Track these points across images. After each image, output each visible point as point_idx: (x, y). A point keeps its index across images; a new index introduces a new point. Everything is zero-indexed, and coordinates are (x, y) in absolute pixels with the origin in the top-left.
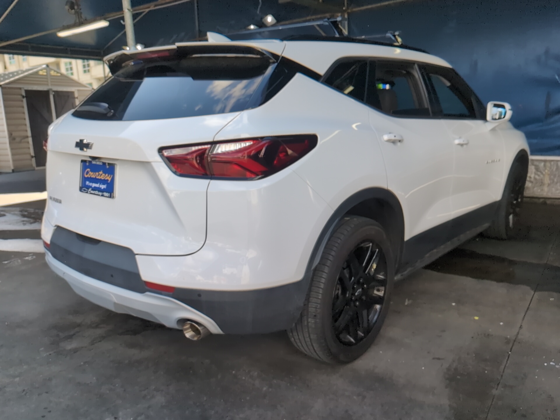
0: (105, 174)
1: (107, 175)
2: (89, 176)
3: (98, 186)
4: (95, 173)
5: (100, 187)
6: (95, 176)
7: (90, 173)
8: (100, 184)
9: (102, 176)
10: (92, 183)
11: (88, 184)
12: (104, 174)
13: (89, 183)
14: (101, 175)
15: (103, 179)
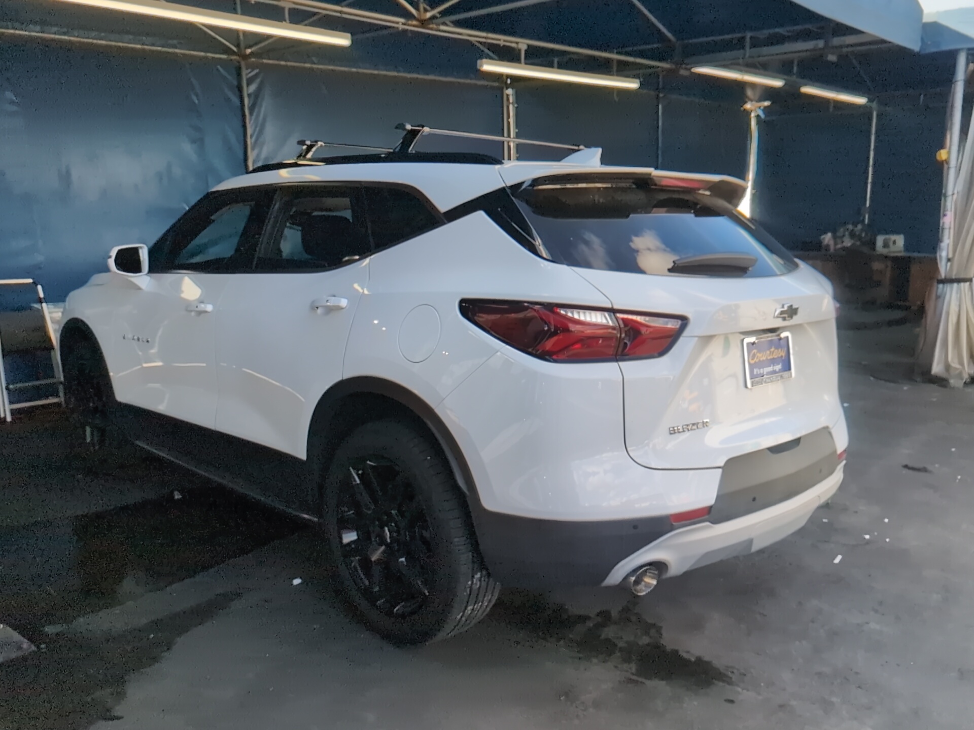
0: (778, 350)
1: (780, 350)
2: (757, 361)
3: (772, 370)
4: (765, 353)
5: (775, 369)
6: (766, 357)
7: (758, 354)
8: (774, 365)
9: (775, 354)
10: (763, 368)
11: (757, 372)
12: (776, 351)
13: (758, 370)
14: (773, 352)
15: (776, 357)
